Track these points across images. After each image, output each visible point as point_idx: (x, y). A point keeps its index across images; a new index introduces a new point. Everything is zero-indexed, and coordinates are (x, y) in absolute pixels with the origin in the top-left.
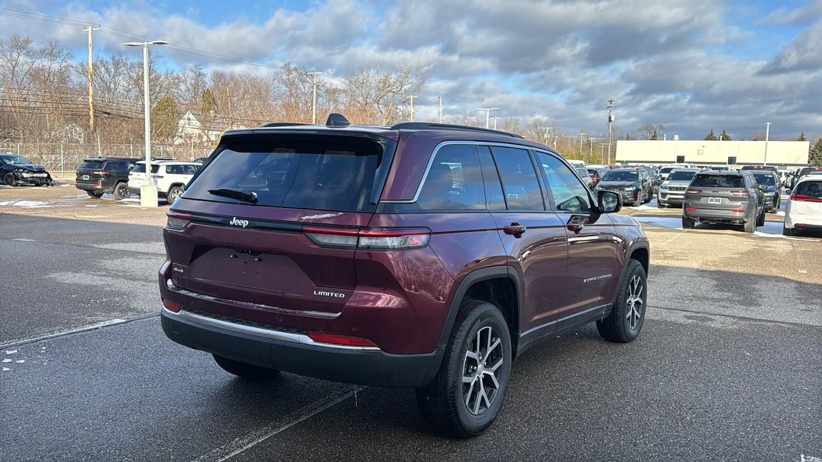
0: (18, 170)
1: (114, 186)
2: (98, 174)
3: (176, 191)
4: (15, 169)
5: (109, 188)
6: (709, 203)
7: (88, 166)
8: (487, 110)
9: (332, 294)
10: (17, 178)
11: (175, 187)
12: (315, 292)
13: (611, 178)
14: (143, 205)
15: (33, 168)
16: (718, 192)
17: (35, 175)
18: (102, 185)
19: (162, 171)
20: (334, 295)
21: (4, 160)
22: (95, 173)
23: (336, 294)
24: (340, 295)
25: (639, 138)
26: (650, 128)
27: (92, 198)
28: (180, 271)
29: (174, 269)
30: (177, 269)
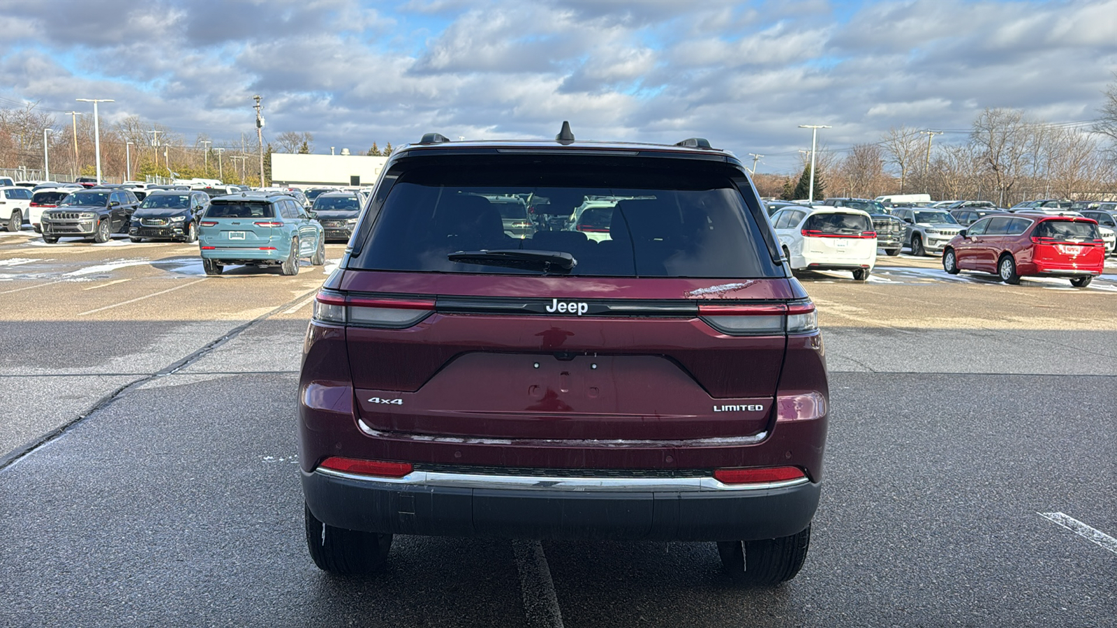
8: (94, 102)
9: (744, 407)
12: (715, 407)
13: (322, 207)
20: (746, 408)
23: (749, 407)
24: (757, 406)
25: (281, 150)
26: (293, 137)
28: (393, 402)
29: (370, 400)
30: (380, 400)
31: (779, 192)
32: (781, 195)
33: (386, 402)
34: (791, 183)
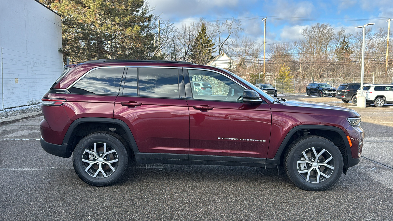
0: (324, 90)
1: (351, 97)
2: (344, 91)
3: (379, 100)
4: (323, 90)
5: (349, 98)
7: (342, 88)
10: (323, 94)
11: (379, 98)
14: (358, 106)
15: (330, 89)
17: (331, 92)
18: (346, 97)
19: (372, 89)
21: (320, 86)
22: (343, 91)
27: (344, 103)
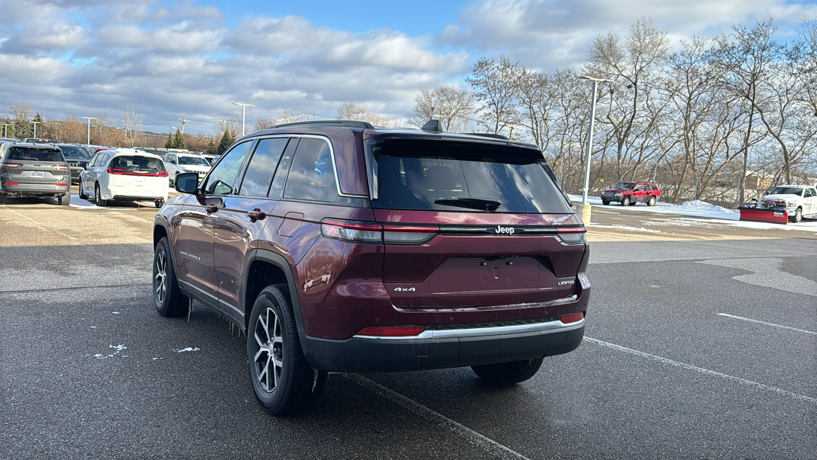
6: (31, 177)
9: (568, 282)
16: (40, 166)
28: (410, 290)
29: (395, 290)
30: (402, 289)
31: (205, 148)
32: (207, 151)
33: (406, 290)
34: (214, 143)
